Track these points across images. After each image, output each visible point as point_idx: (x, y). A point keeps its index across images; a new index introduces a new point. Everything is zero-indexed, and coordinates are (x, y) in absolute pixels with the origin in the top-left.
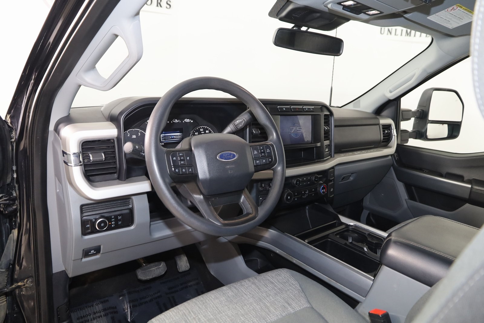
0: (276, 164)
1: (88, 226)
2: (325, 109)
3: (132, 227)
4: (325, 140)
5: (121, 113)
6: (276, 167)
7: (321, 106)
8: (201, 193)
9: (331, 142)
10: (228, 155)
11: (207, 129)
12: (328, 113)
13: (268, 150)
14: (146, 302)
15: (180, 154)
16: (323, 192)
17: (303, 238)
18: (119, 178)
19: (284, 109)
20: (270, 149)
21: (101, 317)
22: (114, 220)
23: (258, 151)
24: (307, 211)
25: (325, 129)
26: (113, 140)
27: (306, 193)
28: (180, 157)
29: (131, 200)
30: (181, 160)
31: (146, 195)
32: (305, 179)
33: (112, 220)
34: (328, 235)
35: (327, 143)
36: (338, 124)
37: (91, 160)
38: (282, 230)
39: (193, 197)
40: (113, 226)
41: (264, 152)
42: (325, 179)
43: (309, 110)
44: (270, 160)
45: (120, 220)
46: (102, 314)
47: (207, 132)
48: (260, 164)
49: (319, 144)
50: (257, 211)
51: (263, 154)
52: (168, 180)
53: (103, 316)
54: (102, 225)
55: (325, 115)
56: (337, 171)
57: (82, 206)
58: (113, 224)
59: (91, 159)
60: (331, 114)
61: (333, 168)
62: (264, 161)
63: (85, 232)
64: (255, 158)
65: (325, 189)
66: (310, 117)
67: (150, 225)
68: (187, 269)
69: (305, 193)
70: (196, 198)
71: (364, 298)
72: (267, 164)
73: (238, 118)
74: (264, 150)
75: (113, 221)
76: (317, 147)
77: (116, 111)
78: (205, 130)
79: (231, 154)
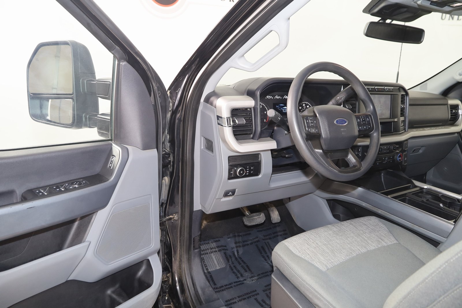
0: (374, 130)
1: (232, 172)
2: (401, 90)
3: (260, 176)
4: (401, 116)
5: (257, 89)
6: (373, 133)
7: (399, 87)
8: (322, 149)
9: (405, 118)
10: (341, 121)
11: (308, 105)
12: (404, 93)
13: (368, 119)
14: (248, 245)
15: (311, 118)
16: (400, 160)
18: (253, 138)
19: (370, 89)
20: (369, 119)
21: (217, 252)
22: (248, 169)
23: (360, 120)
24: (382, 177)
25: (401, 106)
26: (250, 109)
27: (386, 159)
28: (311, 120)
29: (260, 155)
30: (311, 123)
31: (270, 152)
32: (385, 147)
33: (247, 169)
34: (405, 194)
35: (402, 119)
36: (412, 103)
37: (237, 123)
40: (247, 174)
41: (365, 121)
42: (400, 149)
43: (389, 91)
44: (369, 127)
45: (252, 170)
46: (217, 249)
47: (308, 107)
48: (362, 129)
49: (396, 120)
50: (361, 165)
51: (364, 122)
53: (217, 251)
54: (241, 172)
55: (402, 95)
56: (411, 143)
57: (229, 157)
58: (248, 173)
59: (237, 122)
60: (407, 94)
61: (407, 140)
62: (365, 127)
63: (230, 178)
64: (359, 124)
65: (401, 157)
66: (390, 96)
67: (271, 177)
68: (279, 221)
69: (385, 160)
70: (318, 152)
71: (446, 239)
72: (367, 130)
73: (338, 95)
74: (365, 119)
75: (248, 170)
76: (394, 122)
77: (254, 87)
78: (306, 105)
79: (343, 120)
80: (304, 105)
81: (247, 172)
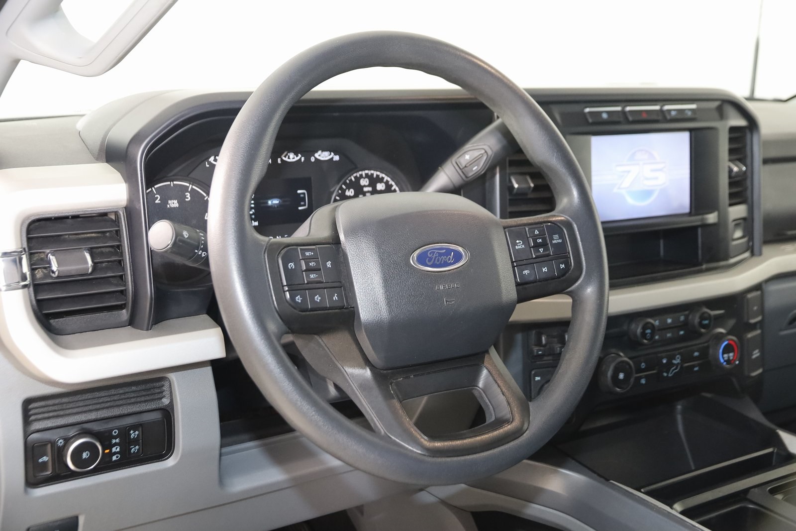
0: (581, 279)
1: (45, 459)
2: (731, 111)
3: (170, 462)
4: (731, 205)
5: (137, 139)
6: (581, 287)
7: (717, 104)
8: (368, 362)
9: (751, 210)
10: (440, 255)
11: (381, 180)
12: (742, 122)
13: (556, 237)
15: (307, 254)
16: (728, 361)
17: (668, 496)
18: (132, 322)
19: (605, 116)
20: (562, 236)
22: (117, 441)
23: (526, 242)
24: (679, 418)
25: (731, 171)
26: (116, 213)
27: (674, 362)
28: (307, 260)
29: (166, 384)
30: (309, 270)
31: (208, 371)
32: (669, 321)
33: (114, 441)
34: (746, 491)
35: (738, 211)
36: (773, 153)
37: (53, 272)
38: (603, 475)
39: (343, 375)
40: (114, 458)
41: (544, 245)
42: (732, 322)
43: (680, 117)
44: (562, 266)
45: (135, 442)
47: (380, 187)
48: (532, 278)
49: (712, 218)
50: (525, 412)
51: (541, 250)
52: (273, 326)
54: (85, 455)
55: (733, 130)
56: (777, 296)
57: (27, 403)
58: (115, 453)
59: (54, 267)
60: (753, 124)
61: (758, 287)
62: (545, 270)
63: (32, 481)
64: (518, 263)
65: (733, 351)
66: (686, 136)
67: (221, 455)
69: (670, 364)
70: (352, 375)
72: (554, 278)
73: (468, 146)
74: (544, 239)
75: (116, 444)
76: (706, 226)
77: (123, 134)
78: (373, 181)
79: (449, 251)
80: (364, 182)
81: (114, 450)
